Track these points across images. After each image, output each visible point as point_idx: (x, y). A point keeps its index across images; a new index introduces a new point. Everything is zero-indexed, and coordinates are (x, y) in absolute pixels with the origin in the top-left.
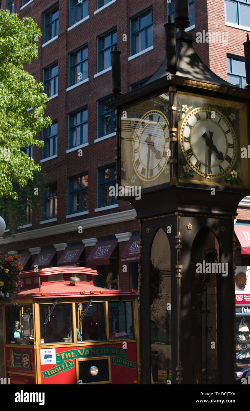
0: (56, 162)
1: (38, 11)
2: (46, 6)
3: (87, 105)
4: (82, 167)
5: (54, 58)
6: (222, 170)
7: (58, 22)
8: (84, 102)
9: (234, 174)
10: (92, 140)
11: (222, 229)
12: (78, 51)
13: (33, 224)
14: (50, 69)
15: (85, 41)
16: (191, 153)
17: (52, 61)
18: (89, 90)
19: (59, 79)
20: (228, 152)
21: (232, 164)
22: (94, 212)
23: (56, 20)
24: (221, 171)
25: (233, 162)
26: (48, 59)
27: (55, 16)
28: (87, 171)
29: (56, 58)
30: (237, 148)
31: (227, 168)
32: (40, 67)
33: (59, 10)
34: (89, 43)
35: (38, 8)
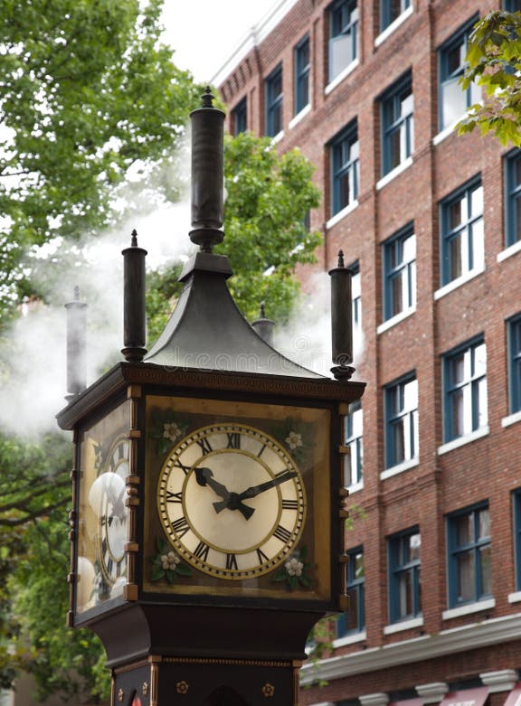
0: (415, 478)
1: (366, 96)
2: (381, 81)
3: (482, 334)
4: (476, 489)
5: (405, 214)
6: (264, 560)
7: (412, 121)
8: (476, 324)
9: (292, 568)
10: (497, 421)
11: (266, 692)
12: (462, 195)
13: (368, 635)
14: (397, 243)
15: (475, 170)
16: (187, 526)
17: (400, 224)
18: (486, 293)
19: (418, 268)
20: (282, 519)
21: (290, 544)
22: (507, 603)
23: (408, 118)
24: (261, 563)
25: (293, 541)
26: (392, 220)
27: (408, 106)
28: (487, 500)
29: (410, 216)
30: (305, 508)
31: (280, 553)
32: (373, 239)
33: (414, 91)
34: (483, 173)
35: (365, 88)
